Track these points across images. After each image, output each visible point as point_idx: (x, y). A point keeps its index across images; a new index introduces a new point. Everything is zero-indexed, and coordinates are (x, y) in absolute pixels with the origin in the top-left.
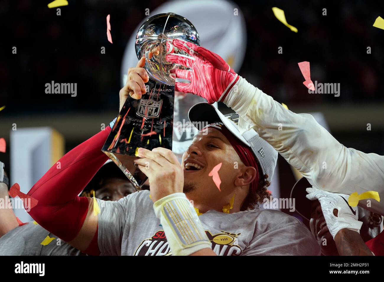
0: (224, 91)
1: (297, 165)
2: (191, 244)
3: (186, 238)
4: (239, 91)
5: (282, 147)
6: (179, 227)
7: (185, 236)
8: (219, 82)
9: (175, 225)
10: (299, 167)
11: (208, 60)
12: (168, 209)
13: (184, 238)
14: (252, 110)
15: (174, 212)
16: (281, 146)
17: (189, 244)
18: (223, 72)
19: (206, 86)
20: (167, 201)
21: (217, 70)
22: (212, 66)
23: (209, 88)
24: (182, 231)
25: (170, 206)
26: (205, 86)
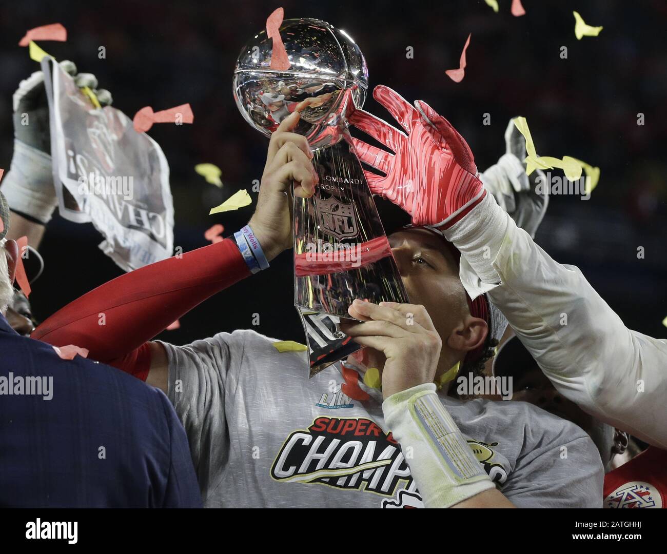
0: (457, 209)
1: (560, 363)
2: (471, 477)
3: (461, 466)
4: (485, 217)
5: (541, 328)
6: (446, 445)
7: (459, 463)
8: (454, 191)
9: (438, 440)
10: (561, 366)
11: (449, 144)
12: (421, 409)
13: (458, 465)
14: (504, 255)
15: (433, 417)
16: (541, 326)
17: (467, 478)
18: (468, 173)
19: (424, 190)
20: (418, 395)
21: (458, 167)
22: (452, 158)
23: (429, 196)
24: (452, 452)
25: (424, 405)
26: (422, 190)
